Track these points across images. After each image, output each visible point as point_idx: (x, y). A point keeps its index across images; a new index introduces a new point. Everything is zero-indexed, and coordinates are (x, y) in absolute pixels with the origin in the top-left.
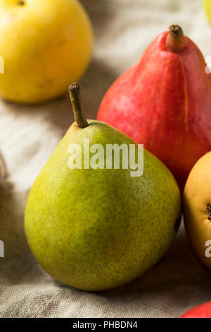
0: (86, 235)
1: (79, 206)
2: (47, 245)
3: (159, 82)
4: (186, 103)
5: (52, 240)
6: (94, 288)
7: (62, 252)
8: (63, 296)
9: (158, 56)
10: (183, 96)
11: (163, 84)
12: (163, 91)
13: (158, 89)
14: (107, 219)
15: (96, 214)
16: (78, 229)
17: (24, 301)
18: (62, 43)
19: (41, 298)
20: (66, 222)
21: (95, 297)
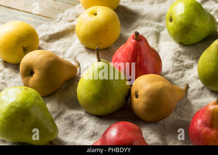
0: (93, 96)
1: (92, 86)
2: (81, 98)
3: (130, 50)
4: (138, 58)
5: (83, 96)
6: (95, 114)
7: (85, 100)
8: (85, 115)
9: (131, 41)
10: (137, 56)
11: (131, 51)
12: (131, 53)
13: (129, 52)
14: (100, 92)
15: (97, 90)
16: (91, 94)
17: (72, 115)
18: (106, 30)
19: (78, 115)
20: (87, 91)
21: (96, 117)
